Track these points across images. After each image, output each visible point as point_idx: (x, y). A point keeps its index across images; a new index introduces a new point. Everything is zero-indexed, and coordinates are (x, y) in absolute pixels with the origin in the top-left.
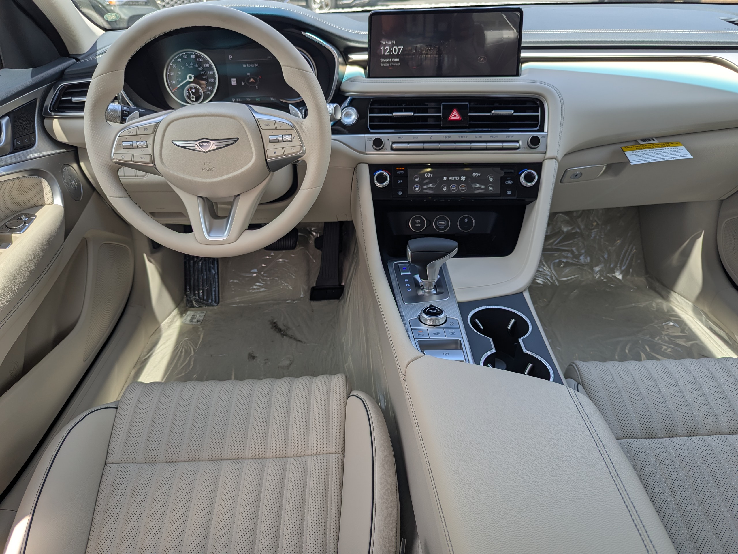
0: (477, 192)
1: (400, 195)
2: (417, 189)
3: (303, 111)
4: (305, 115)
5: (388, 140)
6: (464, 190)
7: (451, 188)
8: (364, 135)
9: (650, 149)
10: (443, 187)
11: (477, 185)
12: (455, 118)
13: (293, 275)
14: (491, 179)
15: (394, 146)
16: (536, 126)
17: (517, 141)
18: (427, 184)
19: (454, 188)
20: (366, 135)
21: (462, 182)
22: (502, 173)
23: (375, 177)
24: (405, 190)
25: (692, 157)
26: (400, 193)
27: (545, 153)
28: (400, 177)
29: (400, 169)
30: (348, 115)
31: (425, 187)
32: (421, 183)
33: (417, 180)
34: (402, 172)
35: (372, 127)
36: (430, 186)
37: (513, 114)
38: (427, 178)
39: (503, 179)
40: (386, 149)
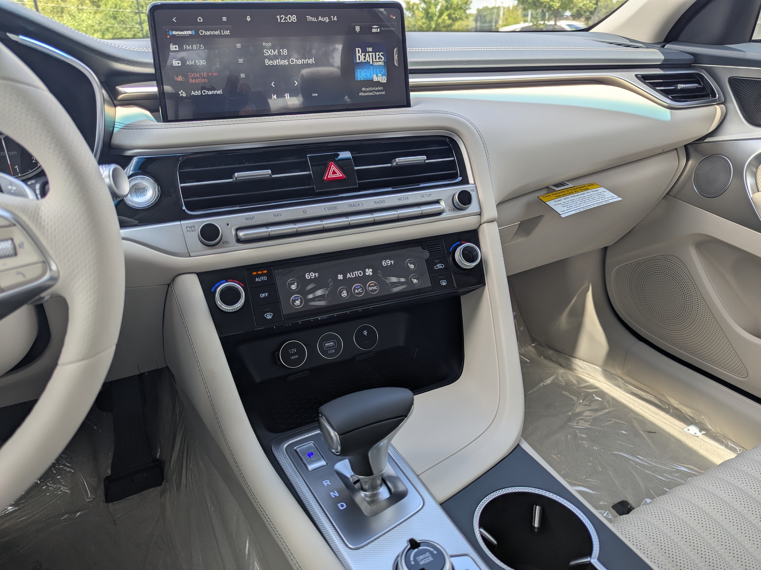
0: (396, 290)
1: (270, 319)
2: (298, 302)
3: (38, 186)
4: (44, 193)
5: (228, 225)
6: (375, 290)
7: (354, 291)
8: (178, 223)
9: (572, 195)
10: (341, 292)
11: (394, 279)
12: (335, 176)
13: (68, 467)
14: (412, 266)
15: (241, 234)
16: (455, 176)
17: (437, 202)
18: (313, 291)
19: (358, 290)
20: (182, 222)
21: (369, 278)
22: (426, 254)
23: (217, 295)
24: (276, 310)
25: (620, 199)
26: (269, 316)
27: (480, 214)
28: (263, 287)
29: (260, 272)
30: (137, 190)
31: (310, 296)
32: (302, 292)
33: (294, 287)
34: (265, 278)
35: (191, 206)
36: (319, 293)
37: (425, 160)
38: (311, 281)
39: (430, 263)
40: (228, 242)
